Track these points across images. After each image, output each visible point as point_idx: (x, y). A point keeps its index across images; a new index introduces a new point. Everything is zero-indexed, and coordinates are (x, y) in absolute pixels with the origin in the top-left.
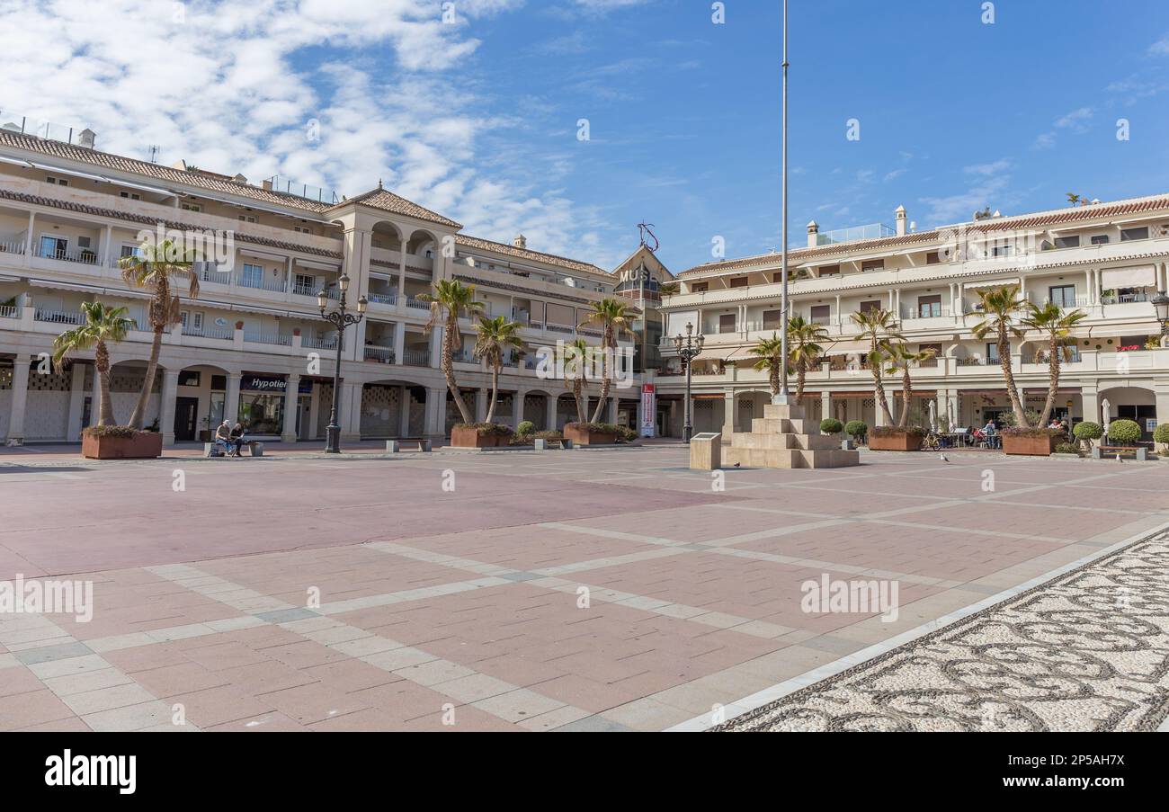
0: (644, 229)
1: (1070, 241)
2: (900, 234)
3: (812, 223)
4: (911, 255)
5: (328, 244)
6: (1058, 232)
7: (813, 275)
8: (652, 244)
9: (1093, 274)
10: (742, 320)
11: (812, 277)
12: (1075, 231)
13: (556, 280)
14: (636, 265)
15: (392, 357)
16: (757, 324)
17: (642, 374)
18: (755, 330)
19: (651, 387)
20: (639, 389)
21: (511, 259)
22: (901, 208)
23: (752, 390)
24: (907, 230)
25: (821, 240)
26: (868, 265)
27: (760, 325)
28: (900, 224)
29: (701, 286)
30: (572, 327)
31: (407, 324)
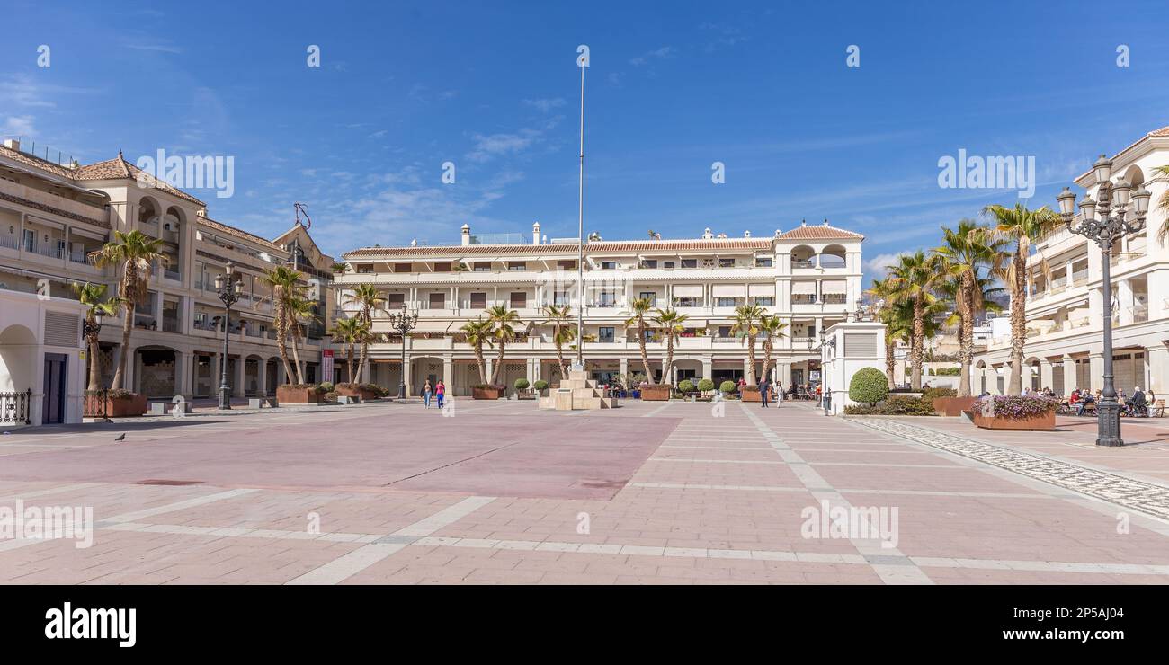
0: (299, 210)
1: (651, 263)
2: (536, 243)
3: (466, 226)
4: (547, 261)
5: (96, 213)
6: (645, 257)
7: (469, 268)
8: (305, 223)
9: (668, 286)
10: (413, 300)
11: (467, 270)
12: (656, 257)
13: (254, 254)
14: (290, 241)
15: (154, 324)
16: (424, 303)
17: (321, 341)
18: (422, 308)
19: (331, 352)
20: (320, 355)
21: (216, 233)
22: (537, 224)
23: (427, 356)
24: (541, 242)
25: (473, 240)
26: (513, 265)
27: (426, 305)
28: (536, 236)
29: (365, 268)
30: (249, 293)
31: (165, 293)
